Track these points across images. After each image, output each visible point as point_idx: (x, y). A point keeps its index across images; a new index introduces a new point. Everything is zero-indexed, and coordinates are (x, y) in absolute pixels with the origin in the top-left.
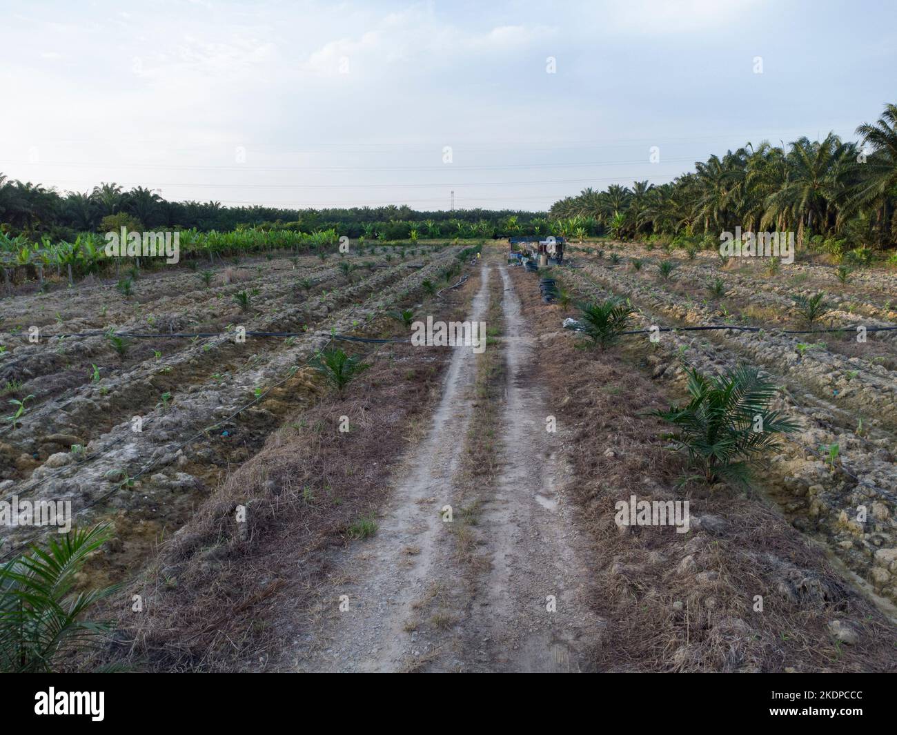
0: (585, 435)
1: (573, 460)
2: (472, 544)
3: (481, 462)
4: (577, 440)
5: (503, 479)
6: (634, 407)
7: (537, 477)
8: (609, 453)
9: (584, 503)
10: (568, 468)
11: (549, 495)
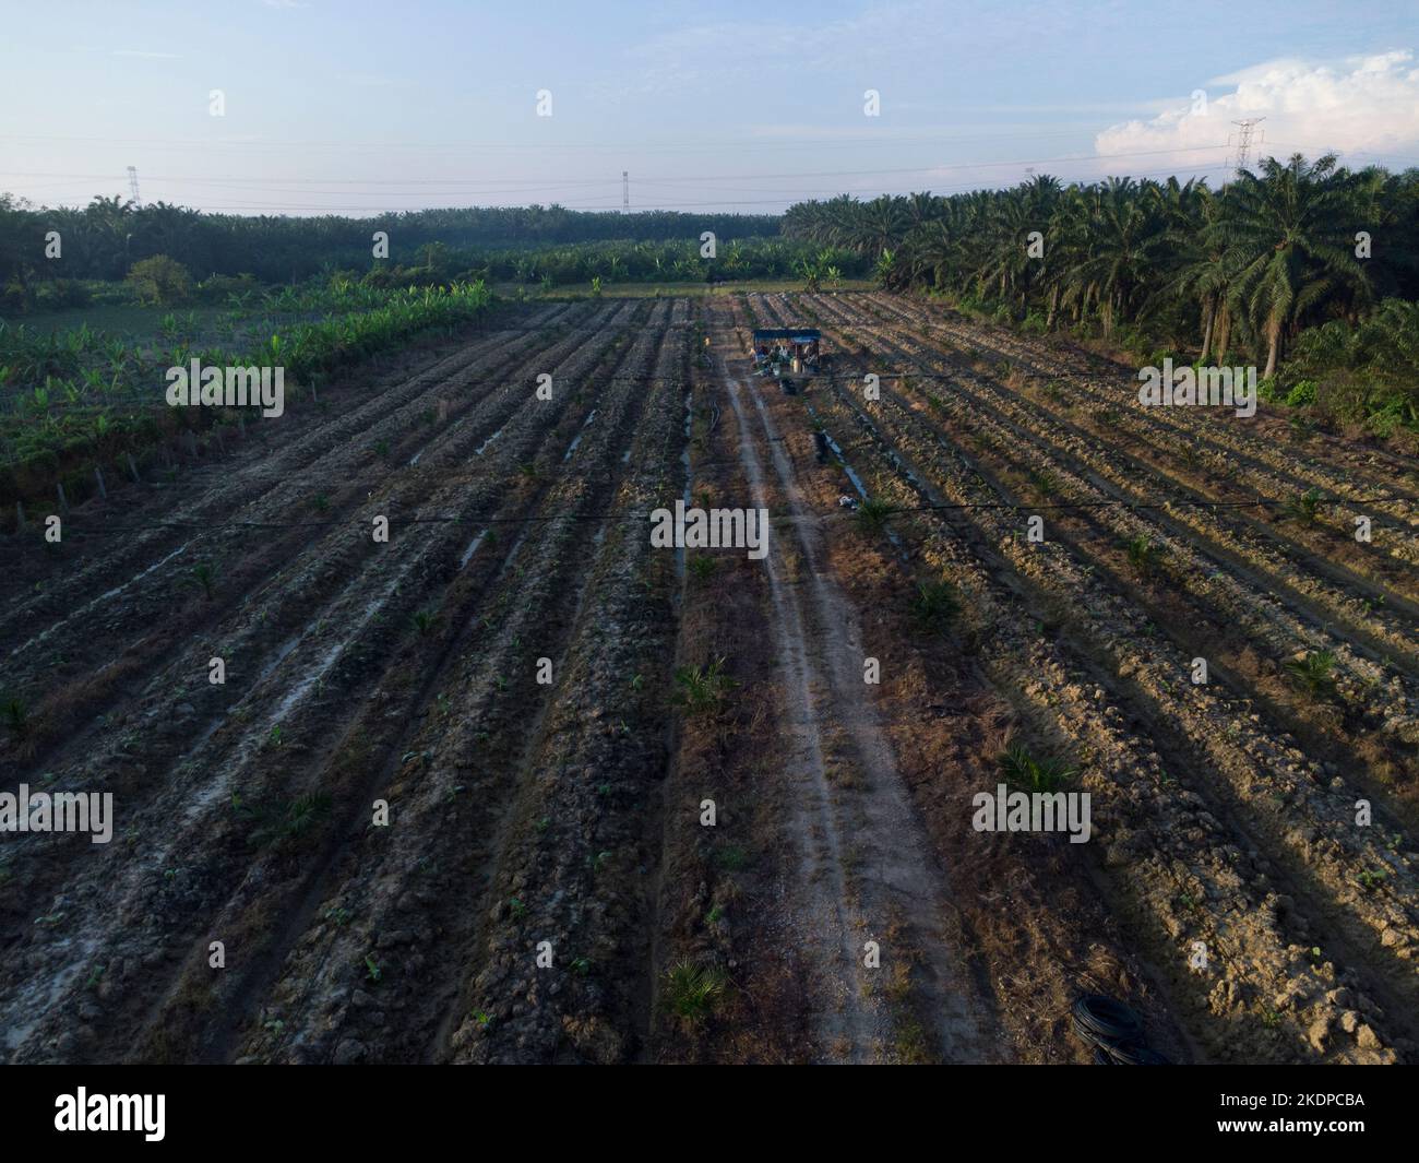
0: (866, 610)
1: (862, 625)
2: (823, 666)
3: (814, 628)
4: (863, 613)
5: (827, 637)
6: (894, 589)
7: (845, 634)
8: (880, 621)
9: (869, 647)
10: (860, 630)
11: (852, 644)
